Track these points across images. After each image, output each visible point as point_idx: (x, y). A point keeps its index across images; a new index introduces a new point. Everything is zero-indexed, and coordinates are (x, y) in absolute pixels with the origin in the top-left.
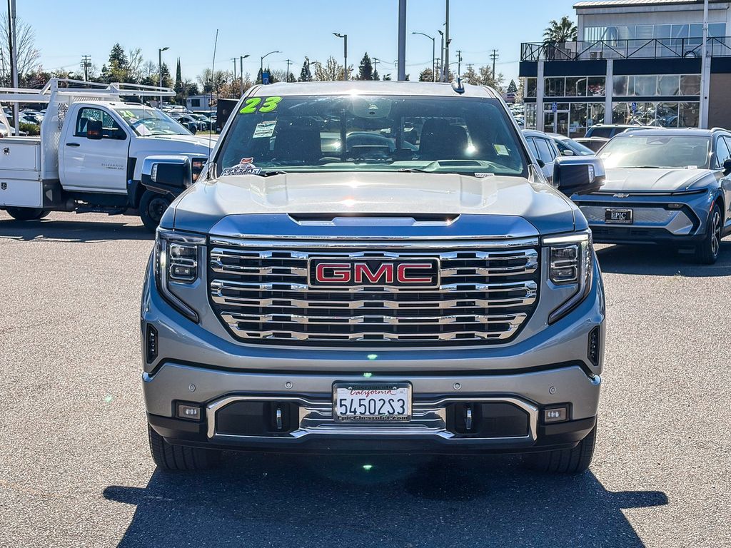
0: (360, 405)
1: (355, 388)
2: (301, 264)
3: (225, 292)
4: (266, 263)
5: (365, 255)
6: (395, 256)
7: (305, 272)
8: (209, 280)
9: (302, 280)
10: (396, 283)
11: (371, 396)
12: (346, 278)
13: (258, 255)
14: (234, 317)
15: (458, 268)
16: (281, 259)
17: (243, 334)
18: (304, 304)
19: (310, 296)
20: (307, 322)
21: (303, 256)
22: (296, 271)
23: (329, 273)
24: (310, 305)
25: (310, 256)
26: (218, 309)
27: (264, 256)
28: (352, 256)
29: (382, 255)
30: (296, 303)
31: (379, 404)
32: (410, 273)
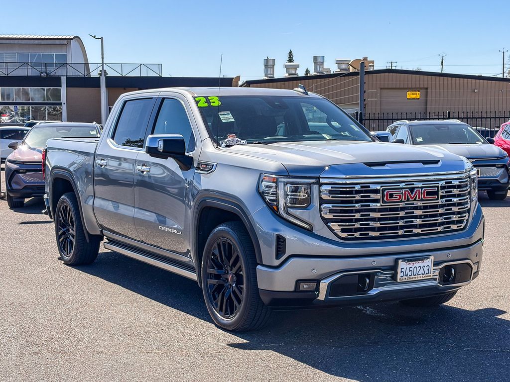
0: (410, 271)
1: (409, 261)
2: (376, 191)
3: (331, 211)
4: (358, 192)
5: (406, 185)
6: (420, 185)
7: (378, 196)
8: (321, 204)
9: (377, 201)
10: (422, 200)
11: (415, 265)
12: (400, 198)
13: (354, 188)
14: (339, 225)
15: (446, 190)
16: (366, 189)
17: (345, 235)
18: (377, 215)
19: (380, 210)
20: (379, 225)
21: (378, 187)
22: (373, 196)
23: (391, 196)
24: (381, 215)
25: (381, 187)
26: (326, 221)
27: (357, 187)
28: (402, 185)
29: (413, 184)
30: (373, 215)
31: (418, 269)
32: (429, 194)
